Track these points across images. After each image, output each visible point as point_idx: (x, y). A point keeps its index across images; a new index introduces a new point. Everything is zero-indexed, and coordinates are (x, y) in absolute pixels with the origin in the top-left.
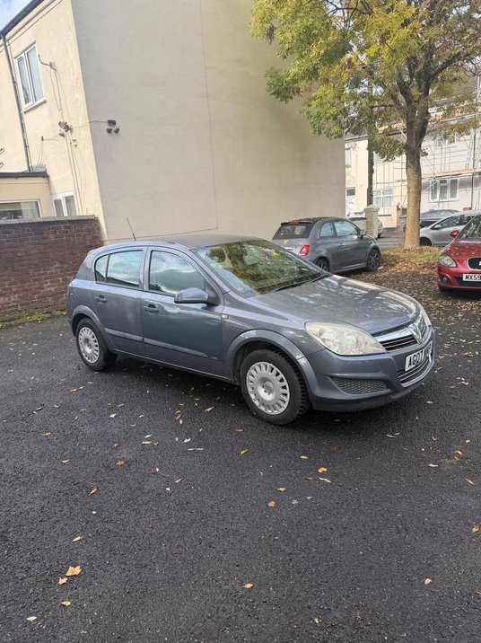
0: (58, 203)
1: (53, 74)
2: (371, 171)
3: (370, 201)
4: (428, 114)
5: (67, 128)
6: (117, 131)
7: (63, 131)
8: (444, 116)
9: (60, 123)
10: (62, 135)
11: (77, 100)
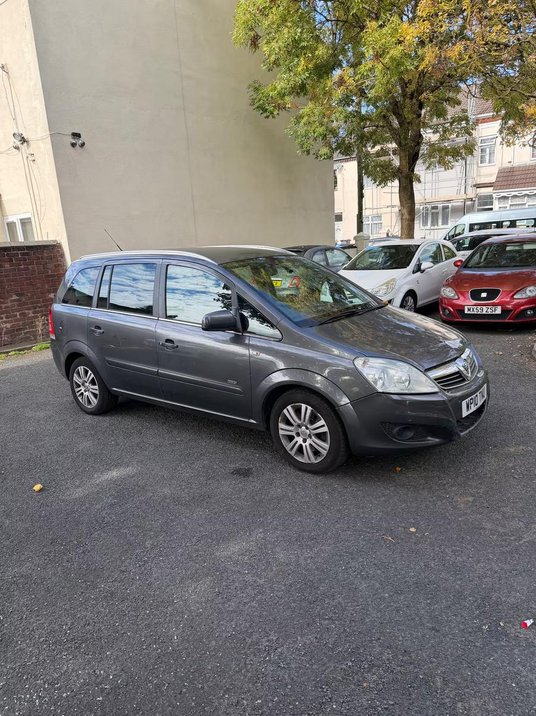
0: (11, 226)
1: (6, 78)
2: (361, 196)
3: (360, 229)
4: (421, 136)
5: (23, 140)
6: (83, 145)
7: (18, 143)
9: (14, 135)
10: (17, 148)
11: (36, 108)
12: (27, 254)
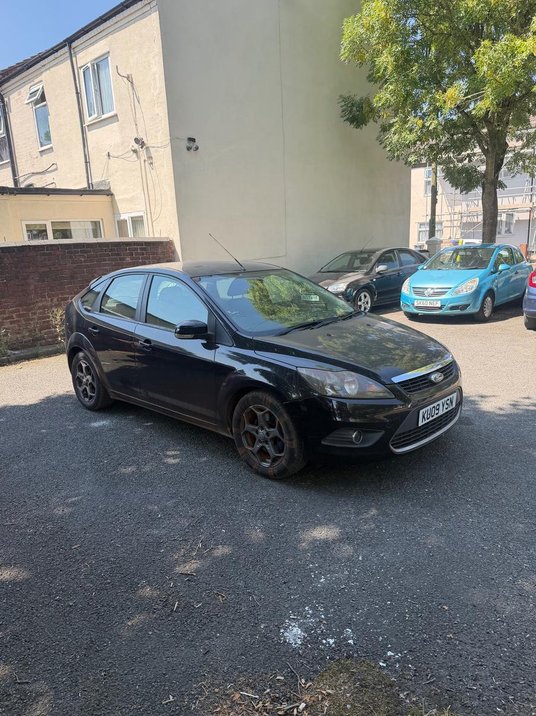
0: (121, 224)
1: (131, 88)
2: (434, 202)
3: (432, 233)
4: (506, 143)
5: (143, 144)
8: (523, 148)
9: (136, 139)
10: (135, 151)
11: (157, 115)
12: (144, 249)
